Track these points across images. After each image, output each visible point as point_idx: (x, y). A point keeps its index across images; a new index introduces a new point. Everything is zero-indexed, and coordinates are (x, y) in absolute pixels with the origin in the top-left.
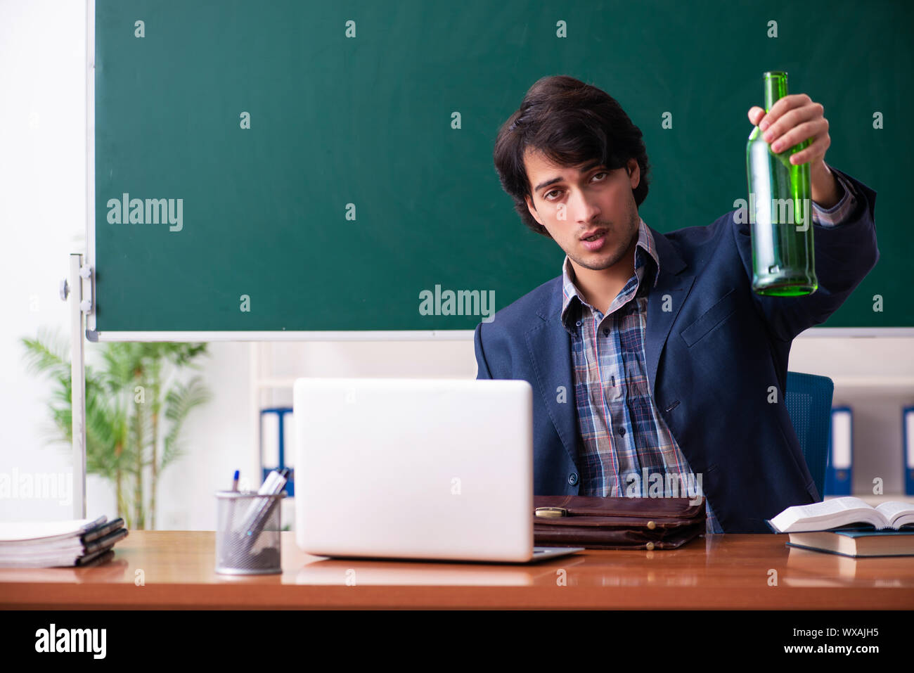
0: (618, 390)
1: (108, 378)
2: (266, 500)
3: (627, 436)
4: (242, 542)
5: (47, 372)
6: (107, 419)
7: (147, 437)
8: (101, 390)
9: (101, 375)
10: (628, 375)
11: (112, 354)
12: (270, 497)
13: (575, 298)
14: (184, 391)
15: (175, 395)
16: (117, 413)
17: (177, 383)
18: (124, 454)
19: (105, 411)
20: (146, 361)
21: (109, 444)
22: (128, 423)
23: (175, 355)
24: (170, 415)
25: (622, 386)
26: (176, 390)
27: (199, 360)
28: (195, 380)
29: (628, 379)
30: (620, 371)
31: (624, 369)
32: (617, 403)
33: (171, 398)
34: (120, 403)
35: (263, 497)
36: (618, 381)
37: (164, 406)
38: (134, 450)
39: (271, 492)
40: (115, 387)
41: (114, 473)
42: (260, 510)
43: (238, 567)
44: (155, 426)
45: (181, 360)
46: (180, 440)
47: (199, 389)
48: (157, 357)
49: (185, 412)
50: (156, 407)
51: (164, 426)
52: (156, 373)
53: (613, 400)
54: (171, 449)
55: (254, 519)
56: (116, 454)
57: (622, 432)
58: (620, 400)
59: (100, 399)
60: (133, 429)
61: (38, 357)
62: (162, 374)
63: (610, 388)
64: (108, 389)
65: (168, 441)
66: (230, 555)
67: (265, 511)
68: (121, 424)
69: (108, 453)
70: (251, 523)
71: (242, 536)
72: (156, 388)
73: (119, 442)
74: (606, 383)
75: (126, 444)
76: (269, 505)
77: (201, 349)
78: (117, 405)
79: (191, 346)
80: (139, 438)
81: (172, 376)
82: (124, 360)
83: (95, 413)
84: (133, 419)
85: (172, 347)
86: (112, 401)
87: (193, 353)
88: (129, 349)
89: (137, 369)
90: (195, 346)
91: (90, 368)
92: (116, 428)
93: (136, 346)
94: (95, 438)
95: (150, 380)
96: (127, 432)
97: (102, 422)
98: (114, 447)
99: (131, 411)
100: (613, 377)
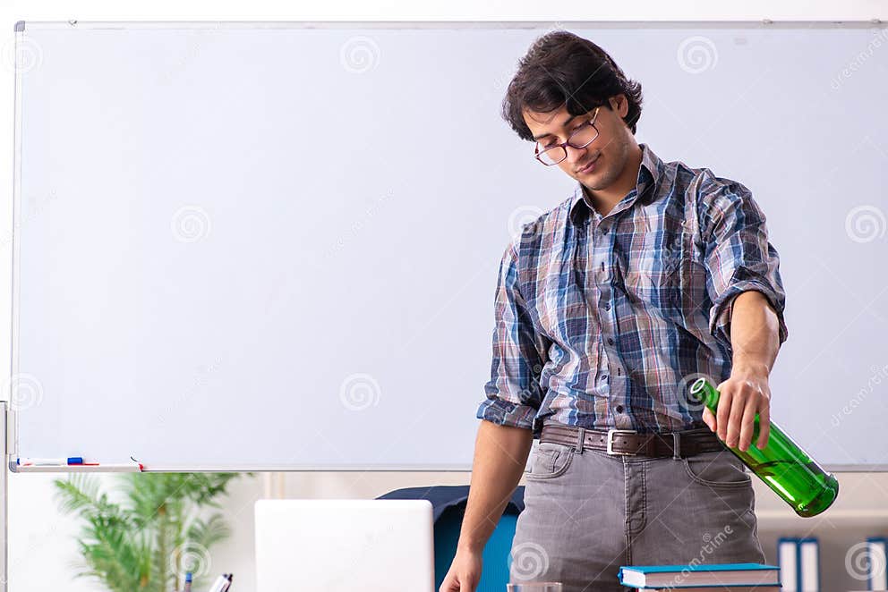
0: (606, 273)
1: (134, 515)
5: (78, 510)
6: (134, 554)
7: (170, 570)
8: (127, 527)
9: (127, 512)
10: (616, 262)
11: (139, 495)
13: (581, 200)
14: (205, 527)
15: (197, 530)
16: (143, 548)
17: (197, 520)
18: (149, 586)
19: (132, 545)
20: (168, 500)
21: (136, 576)
22: (152, 557)
23: (195, 495)
25: (610, 271)
26: (198, 525)
27: (218, 499)
28: (215, 517)
29: (615, 265)
31: (612, 258)
32: (605, 285)
33: (193, 535)
34: (143, 538)
36: (606, 267)
38: (159, 582)
40: (140, 523)
45: (202, 499)
47: (218, 526)
48: (179, 496)
49: (207, 547)
50: (178, 541)
52: (178, 513)
53: (602, 283)
56: (142, 585)
58: (608, 281)
59: (127, 535)
60: (156, 563)
61: (70, 497)
62: (184, 512)
63: (600, 272)
64: (134, 525)
68: (146, 559)
69: (134, 585)
72: (179, 525)
73: (144, 575)
74: (597, 267)
75: (151, 576)
77: (221, 488)
78: (143, 540)
79: (211, 486)
80: (163, 571)
81: (194, 513)
82: (148, 499)
83: (122, 548)
84: (157, 553)
85: (194, 488)
86: (138, 538)
87: (213, 492)
88: (153, 489)
89: (161, 508)
90: (214, 485)
91: (117, 507)
92: (142, 561)
93: (160, 486)
94: (122, 571)
95: (173, 519)
96: (151, 565)
97: (128, 556)
98: (140, 579)
99: (155, 546)
100: (603, 263)
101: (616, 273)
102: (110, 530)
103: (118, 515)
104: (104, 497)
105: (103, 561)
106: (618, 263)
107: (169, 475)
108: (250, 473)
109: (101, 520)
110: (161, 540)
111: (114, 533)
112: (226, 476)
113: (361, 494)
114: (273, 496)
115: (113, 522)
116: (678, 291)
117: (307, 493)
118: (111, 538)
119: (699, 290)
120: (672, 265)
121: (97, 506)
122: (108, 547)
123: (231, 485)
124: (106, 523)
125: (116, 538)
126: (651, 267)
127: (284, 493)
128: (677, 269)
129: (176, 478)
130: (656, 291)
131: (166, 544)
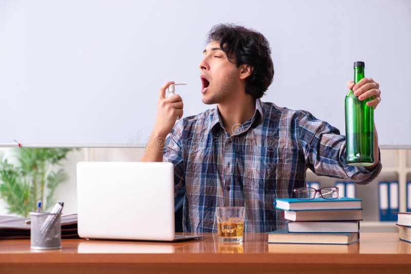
0: (230, 169)
1: (21, 170)
2: (53, 216)
3: (231, 191)
4: (42, 235)
6: (21, 189)
7: (39, 196)
8: (17, 175)
9: (17, 168)
10: (236, 164)
11: (23, 159)
12: (55, 214)
13: (218, 123)
14: (56, 175)
15: (52, 177)
16: (25, 186)
17: (52, 172)
18: (29, 204)
19: (20, 184)
20: (38, 162)
21: (22, 199)
22: (30, 190)
23: (51, 160)
24: (49, 186)
25: (232, 168)
26: (52, 175)
27: (62, 161)
28: (61, 170)
29: (236, 166)
30: (233, 161)
31: (234, 161)
32: (228, 175)
33: (50, 179)
34: (26, 181)
35: (52, 214)
36: (231, 166)
37: (47, 182)
38: (33, 202)
39: (56, 213)
40: (24, 174)
41: (24, 212)
42: (51, 220)
43: (40, 246)
44: (42, 191)
45: (54, 162)
46: (54, 197)
47: (63, 175)
48: (43, 160)
49: (56, 185)
50: (42, 183)
51: (47, 192)
52: (43, 168)
53: (227, 174)
54: (49, 201)
55: (48, 224)
56: (25, 204)
57: (229, 189)
58: (231, 174)
59: (17, 180)
60: (32, 193)
62: (45, 168)
63: (227, 168)
64: (21, 175)
65: (48, 198)
66: (37, 241)
67: (53, 220)
68: (27, 191)
69: (21, 204)
70: (47, 226)
71: (42, 232)
72: (43, 174)
73: (26, 198)
74: (225, 166)
75: (29, 200)
76: (55, 218)
77: (63, 156)
78: (25, 182)
79: (58, 155)
80: (35, 197)
81: (50, 169)
82: (28, 161)
83: (15, 186)
84: (32, 188)
85: (50, 156)
86: (23, 180)
87: (59, 158)
88: (30, 156)
89: (34, 166)
90: (60, 154)
91: (12, 166)
92: (25, 192)
93: (34, 155)
94: (15, 197)
95: (40, 171)
96: (29, 194)
97: (18, 189)
98: (23, 201)
99: (31, 184)
100: (229, 164)
101: (236, 170)
102: (9, 177)
103: (14, 169)
104: (6, 161)
105: (6, 192)
106: (237, 165)
107: (38, 149)
108: (78, 149)
109: (5, 172)
110: (34, 182)
111: (11, 178)
112: (66, 150)
113: (132, 159)
114: (89, 160)
115: (10, 172)
116: (275, 181)
117: (106, 159)
118: (10, 180)
119: (287, 180)
120: (272, 167)
121: (3, 164)
122: (8, 185)
123: (69, 155)
124: (7, 174)
125: (12, 180)
126: (259, 167)
127: (94, 159)
128: (275, 169)
129: (42, 151)
130: (262, 180)
131: (36, 183)
